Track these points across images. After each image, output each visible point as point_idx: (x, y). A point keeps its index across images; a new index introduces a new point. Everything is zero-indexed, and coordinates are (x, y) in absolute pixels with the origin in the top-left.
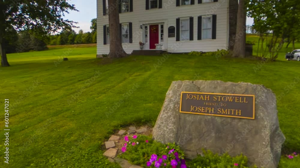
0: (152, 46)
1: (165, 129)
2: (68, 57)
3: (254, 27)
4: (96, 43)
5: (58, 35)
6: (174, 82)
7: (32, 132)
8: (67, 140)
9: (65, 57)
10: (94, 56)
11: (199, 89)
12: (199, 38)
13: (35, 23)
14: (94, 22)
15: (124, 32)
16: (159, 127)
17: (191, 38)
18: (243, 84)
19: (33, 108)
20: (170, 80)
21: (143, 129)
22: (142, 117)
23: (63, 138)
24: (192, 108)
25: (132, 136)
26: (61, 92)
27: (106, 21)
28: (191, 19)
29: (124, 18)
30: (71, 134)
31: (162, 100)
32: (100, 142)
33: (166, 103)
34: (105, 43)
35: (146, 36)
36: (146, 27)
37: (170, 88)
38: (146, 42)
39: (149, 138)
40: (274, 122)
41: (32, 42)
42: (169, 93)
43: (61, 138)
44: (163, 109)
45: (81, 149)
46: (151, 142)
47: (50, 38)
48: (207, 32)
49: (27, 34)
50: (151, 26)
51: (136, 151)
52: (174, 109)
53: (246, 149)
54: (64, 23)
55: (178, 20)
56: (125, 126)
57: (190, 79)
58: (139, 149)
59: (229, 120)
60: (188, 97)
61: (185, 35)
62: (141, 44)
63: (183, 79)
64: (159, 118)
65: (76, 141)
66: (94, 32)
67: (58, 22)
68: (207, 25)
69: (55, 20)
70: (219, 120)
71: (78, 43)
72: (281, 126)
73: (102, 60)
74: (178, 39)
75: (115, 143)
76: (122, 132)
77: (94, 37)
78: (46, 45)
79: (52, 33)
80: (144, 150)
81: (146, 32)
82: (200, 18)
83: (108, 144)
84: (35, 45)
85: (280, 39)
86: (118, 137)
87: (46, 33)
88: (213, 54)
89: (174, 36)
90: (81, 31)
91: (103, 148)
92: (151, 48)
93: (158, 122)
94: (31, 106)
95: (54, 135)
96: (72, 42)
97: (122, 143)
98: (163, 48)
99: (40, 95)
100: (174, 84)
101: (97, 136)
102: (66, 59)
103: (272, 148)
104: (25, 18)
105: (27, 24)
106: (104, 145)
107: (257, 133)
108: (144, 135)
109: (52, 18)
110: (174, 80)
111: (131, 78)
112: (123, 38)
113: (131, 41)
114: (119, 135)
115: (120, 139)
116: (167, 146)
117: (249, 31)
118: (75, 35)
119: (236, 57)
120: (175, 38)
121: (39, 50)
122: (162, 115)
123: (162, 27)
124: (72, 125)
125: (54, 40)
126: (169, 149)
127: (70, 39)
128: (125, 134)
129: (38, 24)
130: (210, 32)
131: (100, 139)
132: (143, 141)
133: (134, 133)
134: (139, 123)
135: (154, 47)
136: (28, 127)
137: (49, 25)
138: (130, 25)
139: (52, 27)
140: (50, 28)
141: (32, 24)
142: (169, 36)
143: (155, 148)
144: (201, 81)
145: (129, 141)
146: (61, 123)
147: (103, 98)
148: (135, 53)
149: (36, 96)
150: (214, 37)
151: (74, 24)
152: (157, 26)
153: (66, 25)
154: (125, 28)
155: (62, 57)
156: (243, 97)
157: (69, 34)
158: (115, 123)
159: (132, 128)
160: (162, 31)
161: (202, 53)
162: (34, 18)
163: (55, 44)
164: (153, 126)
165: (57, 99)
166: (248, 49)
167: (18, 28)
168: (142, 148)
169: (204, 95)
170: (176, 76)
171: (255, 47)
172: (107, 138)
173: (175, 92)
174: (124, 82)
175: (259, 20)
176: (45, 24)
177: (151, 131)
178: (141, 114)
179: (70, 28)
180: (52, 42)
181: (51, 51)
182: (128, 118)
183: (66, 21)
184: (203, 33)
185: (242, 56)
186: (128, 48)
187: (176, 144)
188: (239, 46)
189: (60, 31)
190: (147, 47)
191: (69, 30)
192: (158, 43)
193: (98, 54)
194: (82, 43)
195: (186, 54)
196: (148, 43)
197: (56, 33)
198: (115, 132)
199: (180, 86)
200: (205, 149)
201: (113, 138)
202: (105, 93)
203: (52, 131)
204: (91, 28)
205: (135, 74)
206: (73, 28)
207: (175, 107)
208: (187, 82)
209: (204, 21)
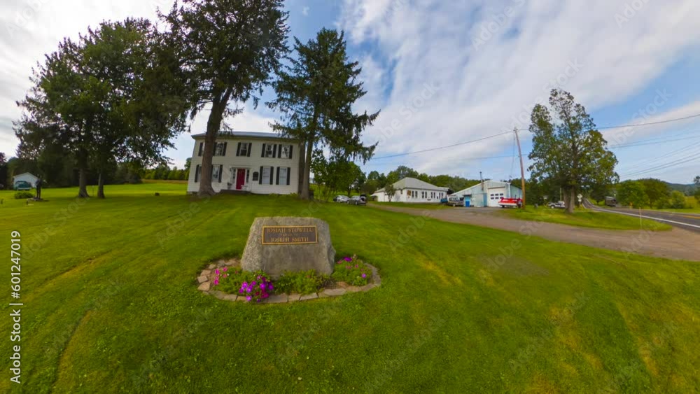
0: (238, 186)
1: (251, 259)
2: (159, 192)
3: (314, 179)
4: (188, 180)
5: (153, 169)
6: (256, 219)
7: (126, 271)
8: (160, 278)
9: (157, 192)
10: (184, 193)
11: (277, 224)
12: (277, 183)
13: (135, 156)
14: (189, 161)
15: (214, 173)
16: (246, 258)
17: (271, 183)
18: (308, 218)
19: (124, 244)
20: (253, 216)
21: (231, 262)
22: (229, 251)
23: (157, 276)
24: (272, 240)
25: (222, 269)
26: (151, 228)
27: (200, 161)
28: (272, 168)
29: (216, 160)
30: (163, 272)
31: (246, 235)
32: (192, 278)
33: (250, 238)
34: (196, 181)
35: (234, 178)
36: (235, 170)
37: (253, 223)
38: (234, 182)
39: (238, 269)
40: (329, 242)
41: (129, 174)
42: (253, 228)
43: (154, 276)
44: (248, 242)
45: (175, 286)
46: (240, 272)
47: (145, 172)
48: (283, 180)
49: (126, 166)
50: (239, 170)
51: (228, 281)
52: (257, 242)
53: (313, 264)
54: (161, 159)
55: (262, 168)
56: (215, 260)
57: (270, 216)
58: (230, 279)
59: (301, 246)
60: (269, 230)
61: (266, 180)
62: (229, 184)
63: (264, 216)
64: (245, 250)
65: (169, 278)
66: (187, 170)
67: (156, 158)
68: (283, 174)
69: (154, 155)
70: (293, 247)
71: (170, 179)
72: (333, 244)
73: (192, 197)
74: (260, 183)
75: (207, 277)
76: (212, 266)
77: (186, 175)
78: (140, 178)
79: (149, 168)
80: (235, 280)
81: (234, 174)
82: (278, 169)
83: (201, 279)
84: (131, 178)
85: (329, 189)
86: (209, 272)
87: (143, 166)
88: (287, 196)
89: (257, 180)
90: (176, 168)
91: (196, 283)
92: (237, 188)
93: (245, 254)
94: (122, 243)
95: (147, 273)
96: (166, 178)
97: (214, 276)
98: (248, 189)
99: (130, 230)
100: (257, 220)
101: (189, 272)
102: (157, 194)
103: (329, 259)
104: (128, 150)
105: (128, 156)
106: (197, 280)
107: (319, 252)
108: (233, 267)
109: (152, 153)
110: (256, 216)
111: (218, 215)
112: (213, 178)
113: (220, 181)
114: (209, 270)
115: (211, 273)
116: (254, 273)
117: (311, 182)
118: (170, 171)
119: (303, 199)
120: (258, 182)
121: (134, 183)
122: (248, 247)
123: (248, 171)
124: (164, 262)
125: (149, 174)
126: (257, 276)
127: (164, 174)
128: (215, 268)
129: (138, 157)
130: (285, 180)
131: (192, 275)
132: (233, 273)
133: (223, 266)
134: (227, 256)
135: (240, 188)
136: (121, 265)
137: (148, 159)
138: (221, 166)
139: (150, 161)
140: (147, 162)
141: (133, 157)
142: (254, 180)
143: (244, 277)
144: (278, 217)
145: (220, 273)
146: (152, 261)
147: (191, 234)
148: (223, 192)
149: (127, 232)
150: (288, 183)
151: (170, 161)
152: (244, 170)
153: (163, 160)
154: (216, 169)
155: (154, 192)
156: (309, 228)
157: (164, 169)
158: (204, 258)
159: (222, 262)
160: (248, 175)
161: (279, 195)
162: (135, 151)
163: (149, 178)
164: (241, 258)
165: (146, 236)
166: (311, 193)
167: (119, 159)
168: (233, 279)
169: (281, 228)
170: (259, 214)
171: (315, 193)
172: (199, 273)
173: (258, 227)
174: (212, 219)
175: (317, 175)
176: (144, 158)
177: (239, 263)
178: (229, 249)
179: (166, 164)
180: (147, 176)
181: (145, 185)
182: (217, 252)
183: (164, 157)
184: (280, 180)
185: (307, 198)
186: (217, 187)
187: (262, 271)
188: (305, 191)
189: (156, 166)
190: (234, 187)
191: (164, 166)
192: (243, 184)
193: (188, 191)
194: (175, 179)
195: (267, 195)
196: (235, 184)
197: (152, 167)
198: (205, 267)
199: (261, 222)
200: (285, 270)
201: (204, 272)
202: (193, 229)
203: (145, 269)
204: (185, 166)
205: (223, 211)
206: (168, 165)
207: (258, 240)
208: (267, 218)
209: (281, 171)
